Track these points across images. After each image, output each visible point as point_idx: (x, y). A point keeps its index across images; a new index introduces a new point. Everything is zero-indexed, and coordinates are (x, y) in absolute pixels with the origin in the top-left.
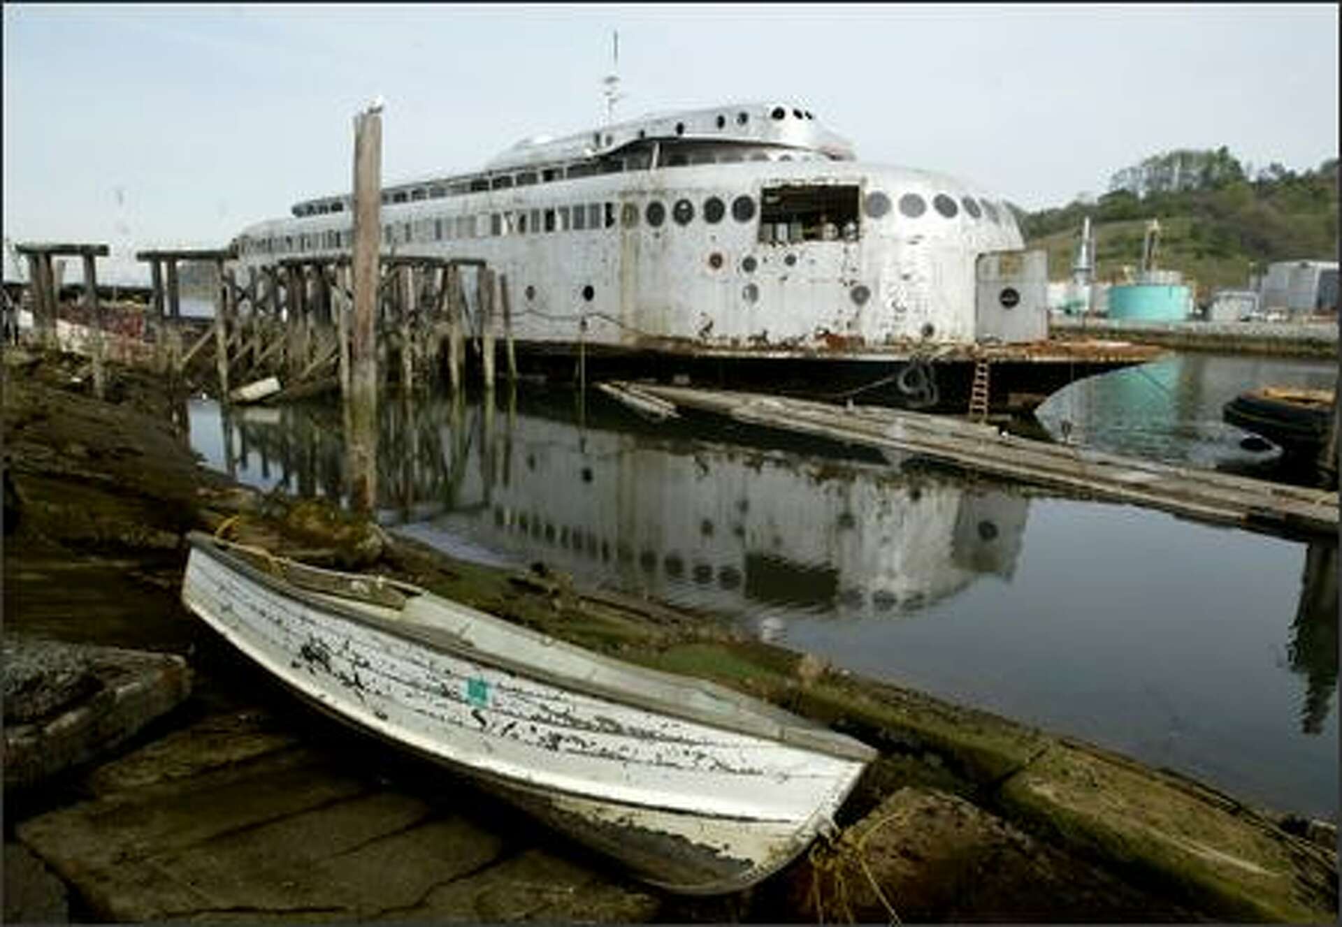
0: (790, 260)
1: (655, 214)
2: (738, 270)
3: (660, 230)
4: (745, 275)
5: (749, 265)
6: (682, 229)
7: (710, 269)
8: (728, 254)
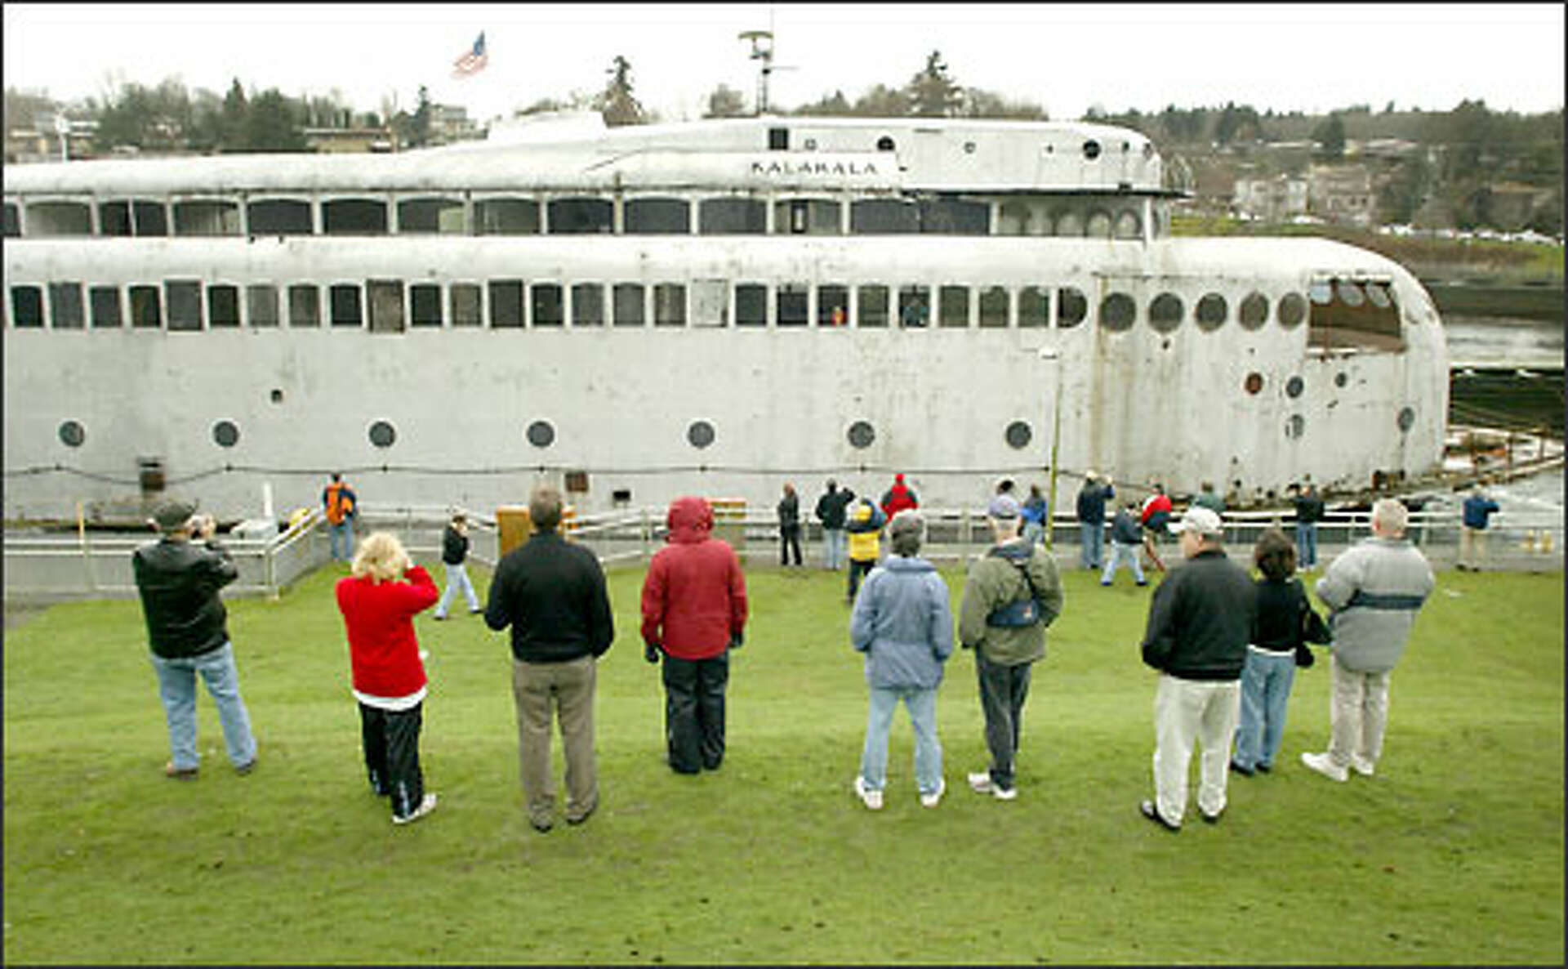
0: (1341, 380)
1: (1166, 312)
2: (1280, 394)
3: (1172, 337)
4: (1288, 401)
5: (1295, 388)
6: (1207, 337)
7: (1246, 395)
8: (1270, 375)
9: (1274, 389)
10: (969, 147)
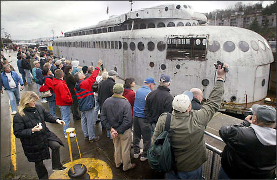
0: (178, 67)
1: (133, 46)
2: (159, 68)
3: (134, 51)
5: (163, 67)
6: (140, 52)
7: (150, 67)
8: (156, 63)
9: (157, 67)
10: (148, 13)
